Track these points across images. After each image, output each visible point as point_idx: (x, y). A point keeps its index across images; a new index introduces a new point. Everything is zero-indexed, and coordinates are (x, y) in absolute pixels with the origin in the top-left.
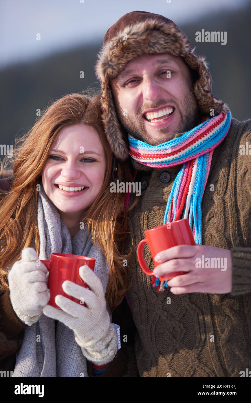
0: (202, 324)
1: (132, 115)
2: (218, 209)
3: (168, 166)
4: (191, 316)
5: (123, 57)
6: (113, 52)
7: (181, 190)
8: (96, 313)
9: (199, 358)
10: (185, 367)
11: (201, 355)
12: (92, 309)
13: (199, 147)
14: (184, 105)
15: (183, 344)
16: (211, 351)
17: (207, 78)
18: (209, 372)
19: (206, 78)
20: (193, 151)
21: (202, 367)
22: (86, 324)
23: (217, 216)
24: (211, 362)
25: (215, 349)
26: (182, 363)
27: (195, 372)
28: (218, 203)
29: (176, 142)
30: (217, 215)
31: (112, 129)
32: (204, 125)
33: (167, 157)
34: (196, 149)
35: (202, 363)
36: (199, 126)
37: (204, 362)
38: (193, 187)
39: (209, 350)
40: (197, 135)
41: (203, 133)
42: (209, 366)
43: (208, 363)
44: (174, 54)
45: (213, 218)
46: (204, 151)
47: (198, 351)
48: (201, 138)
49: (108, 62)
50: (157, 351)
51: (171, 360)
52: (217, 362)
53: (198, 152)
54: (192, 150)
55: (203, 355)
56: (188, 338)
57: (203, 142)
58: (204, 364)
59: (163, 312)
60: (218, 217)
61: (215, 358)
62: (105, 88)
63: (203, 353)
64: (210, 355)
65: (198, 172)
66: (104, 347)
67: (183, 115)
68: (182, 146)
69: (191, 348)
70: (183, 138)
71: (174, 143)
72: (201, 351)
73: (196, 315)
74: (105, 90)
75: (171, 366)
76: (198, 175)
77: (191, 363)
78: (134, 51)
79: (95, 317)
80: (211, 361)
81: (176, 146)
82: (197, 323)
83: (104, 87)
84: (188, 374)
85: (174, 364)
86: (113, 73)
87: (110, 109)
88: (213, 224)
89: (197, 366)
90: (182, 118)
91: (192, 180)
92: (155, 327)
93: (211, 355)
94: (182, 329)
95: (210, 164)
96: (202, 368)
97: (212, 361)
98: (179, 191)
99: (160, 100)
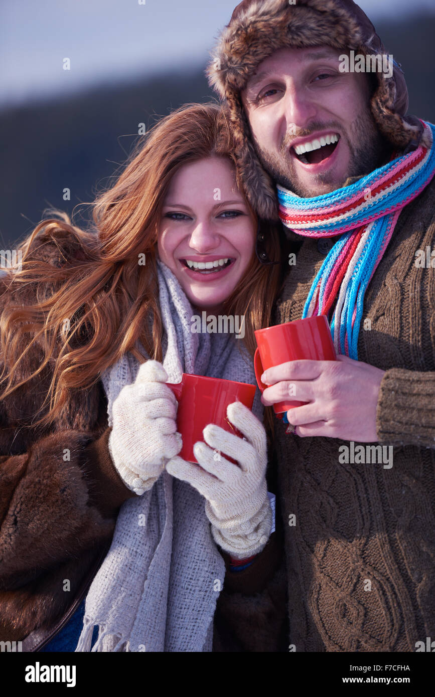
0: (364, 499)
1: (272, 151)
2: (392, 302)
3: (331, 234)
4: (344, 483)
5: (248, 54)
6: (232, 45)
7: (335, 269)
8: (253, 480)
9: (363, 556)
10: (344, 570)
11: (367, 550)
12: (248, 471)
13: (381, 203)
14: (356, 130)
15: (338, 531)
16: (381, 546)
17: (389, 87)
18: (381, 579)
19: (387, 87)
20: (371, 209)
21: (370, 571)
22: (234, 493)
23: (389, 315)
24: (383, 564)
25: (387, 542)
26: (339, 562)
27: (360, 579)
28: (393, 292)
29: (342, 193)
30: (390, 312)
31: (252, 173)
32: (390, 168)
33: (328, 219)
34: (375, 207)
35: (369, 565)
36: (382, 168)
37: (372, 562)
38: (355, 265)
39: (379, 544)
40: (378, 184)
41: (389, 180)
42: (380, 569)
43: (378, 565)
44: (336, 45)
45: (383, 317)
46: (389, 209)
47: (361, 545)
48: (384, 189)
49: (226, 63)
50: (303, 541)
51: (323, 557)
52: (393, 564)
53: (378, 211)
54: (369, 207)
55: (369, 551)
56: (344, 522)
57: (389, 195)
58: (371, 566)
59: (306, 475)
60: (390, 317)
61: (389, 557)
62: (234, 104)
63: (369, 548)
64: (380, 551)
65: (369, 242)
66: (252, 530)
67: (354, 147)
68: (353, 201)
69: (349, 537)
70: (354, 188)
71: (339, 196)
72: (365, 545)
73: (354, 483)
74: (234, 108)
75: (323, 568)
76: (367, 246)
77: (351, 564)
78: (265, 42)
79: (250, 485)
80: (382, 562)
81: (343, 201)
82: (355, 497)
83: (231, 104)
84: (349, 582)
85: (327, 565)
86: (235, 80)
87: (246, 139)
88: (381, 328)
89: (360, 569)
90: (353, 154)
91: (355, 255)
92: (298, 500)
93: (383, 552)
94: (333, 506)
95: (392, 230)
96: (369, 573)
97: (384, 562)
98: (331, 270)
99: (314, 124)
